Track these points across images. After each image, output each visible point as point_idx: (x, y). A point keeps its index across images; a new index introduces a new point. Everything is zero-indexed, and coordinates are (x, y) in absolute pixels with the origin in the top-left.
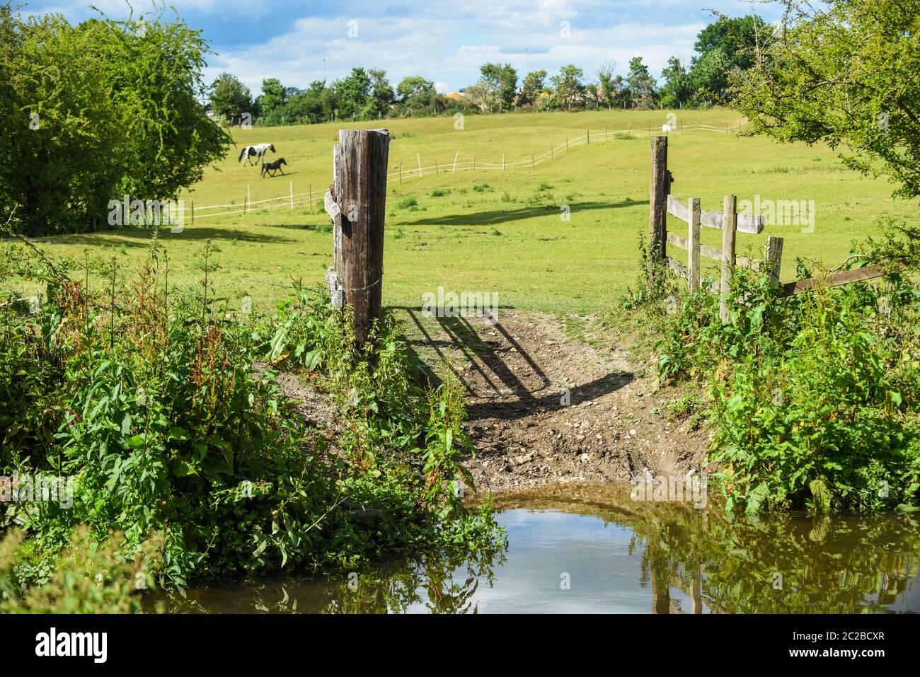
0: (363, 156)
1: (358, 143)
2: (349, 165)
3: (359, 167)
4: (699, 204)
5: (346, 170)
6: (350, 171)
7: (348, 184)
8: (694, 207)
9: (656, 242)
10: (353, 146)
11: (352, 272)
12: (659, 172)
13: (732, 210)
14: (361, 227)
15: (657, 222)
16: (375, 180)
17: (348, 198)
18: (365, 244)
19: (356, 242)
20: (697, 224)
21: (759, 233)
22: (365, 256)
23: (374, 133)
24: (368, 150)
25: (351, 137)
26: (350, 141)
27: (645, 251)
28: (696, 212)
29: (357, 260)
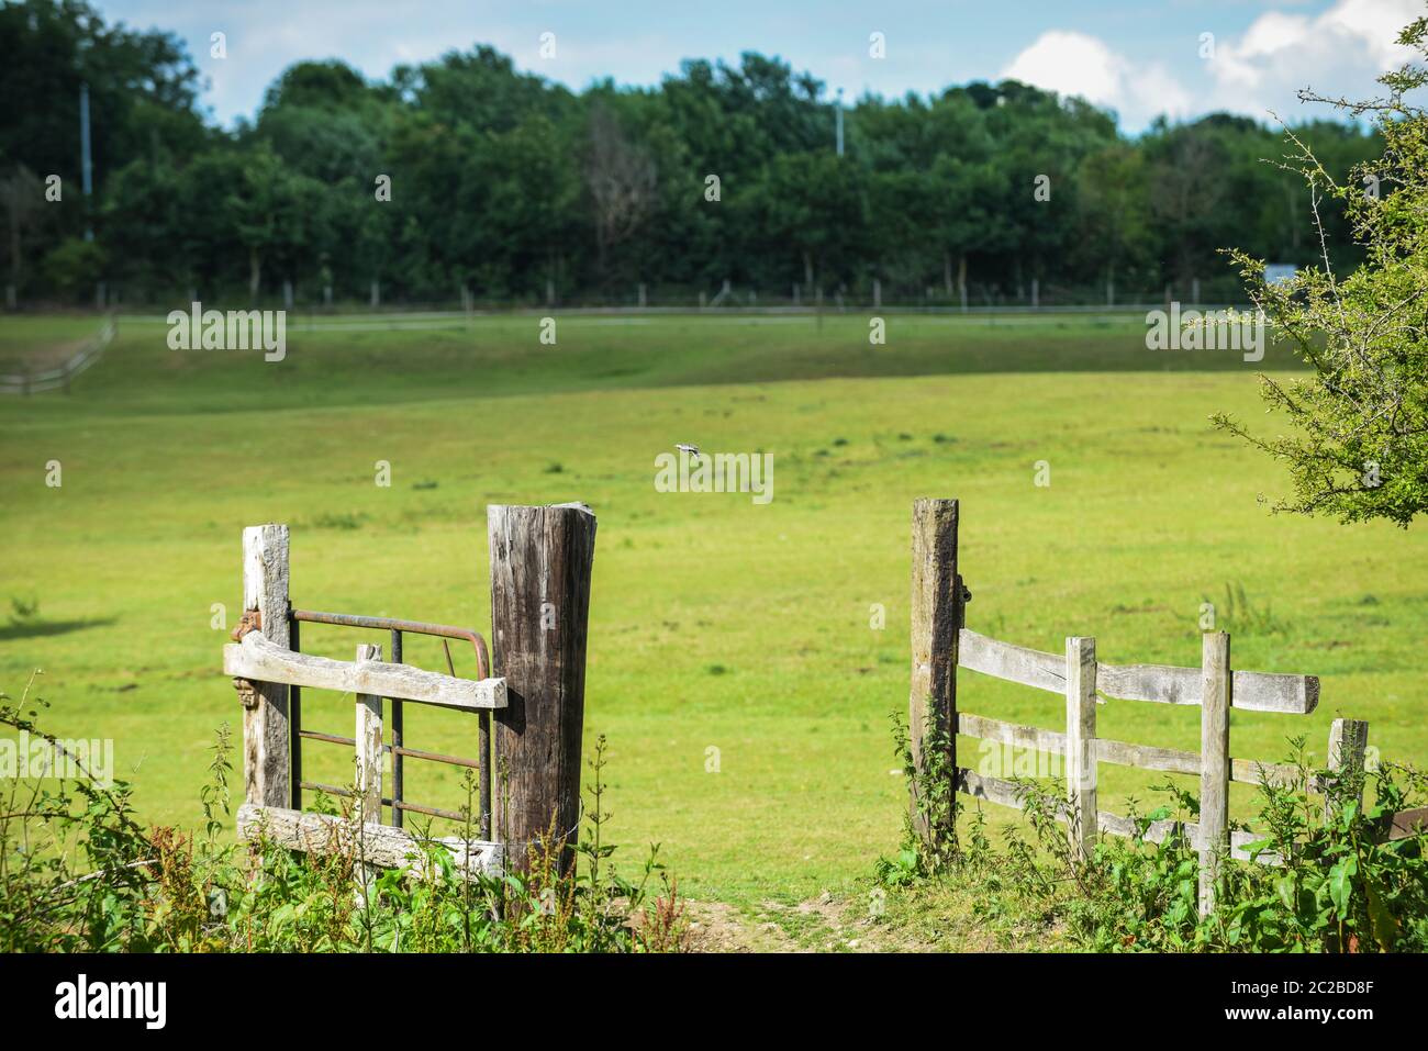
0: (552, 563)
1: (542, 535)
2: (521, 580)
3: (543, 584)
4: (1093, 651)
5: (511, 591)
6: (522, 592)
7: (518, 619)
8: (1083, 657)
9: (936, 736)
10: (530, 539)
11: (525, 807)
12: (943, 580)
13: (1224, 665)
14: (546, 710)
15: (938, 691)
16: (575, 610)
17: (518, 650)
18: (555, 745)
19: (535, 743)
20: (1089, 694)
21: (1309, 711)
22: (554, 771)
23: (574, 512)
24: (564, 547)
25: (525, 521)
26: (522, 532)
27: (909, 757)
28: (1087, 667)
29: (538, 780)
